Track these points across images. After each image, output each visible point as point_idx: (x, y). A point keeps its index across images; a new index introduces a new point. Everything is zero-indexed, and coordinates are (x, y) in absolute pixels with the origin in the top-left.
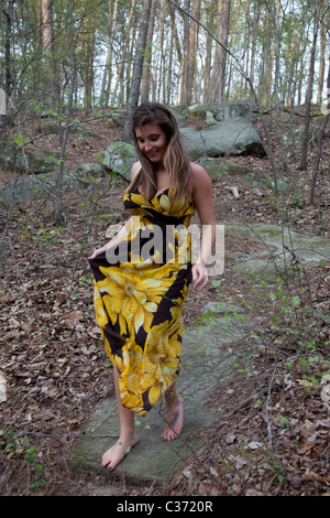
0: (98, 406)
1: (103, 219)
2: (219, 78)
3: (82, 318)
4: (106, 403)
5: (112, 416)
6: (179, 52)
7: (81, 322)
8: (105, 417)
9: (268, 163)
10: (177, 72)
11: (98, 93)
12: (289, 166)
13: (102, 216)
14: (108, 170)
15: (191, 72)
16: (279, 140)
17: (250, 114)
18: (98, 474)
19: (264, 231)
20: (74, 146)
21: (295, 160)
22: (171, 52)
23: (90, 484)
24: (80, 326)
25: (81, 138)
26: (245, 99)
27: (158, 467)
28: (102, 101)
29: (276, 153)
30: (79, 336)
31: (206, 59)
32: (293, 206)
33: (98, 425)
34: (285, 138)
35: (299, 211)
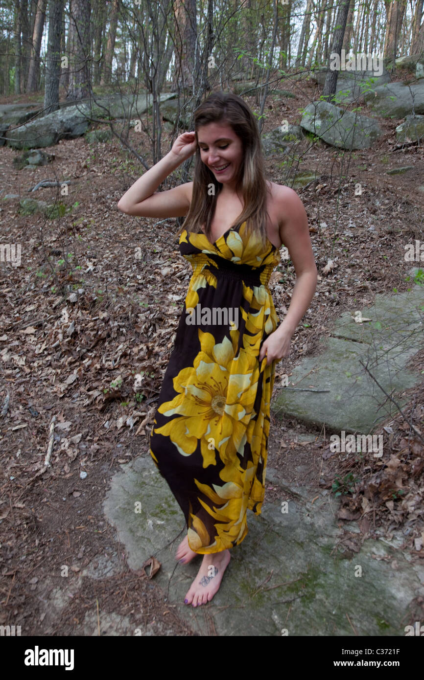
0: (297, 362)
1: (301, 182)
3: (281, 279)
4: (305, 360)
5: (312, 373)
7: (280, 283)
8: (305, 373)
11: (295, 51)
13: (300, 179)
14: (306, 132)
18: (299, 423)
20: (271, 108)
23: (291, 431)
24: (279, 287)
25: (277, 98)
27: (358, 421)
28: (298, 60)
30: (278, 297)
33: (299, 379)
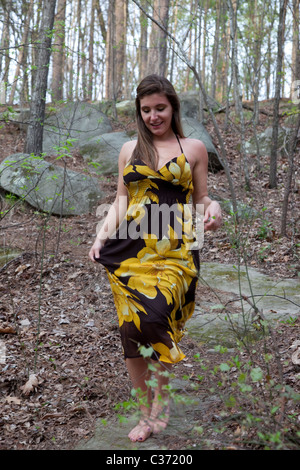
2: (157, 65)
6: (103, 29)
9: (224, 178)
10: (100, 56)
12: (253, 182)
14: (5, 193)
15: (118, 56)
16: (238, 148)
17: (199, 114)
19: (221, 273)
21: (260, 175)
22: (92, 29)
26: (192, 92)
29: (236, 166)
31: (141, 40)
32: (259, 238)
34: (247, 145)
35: (267, 245)
